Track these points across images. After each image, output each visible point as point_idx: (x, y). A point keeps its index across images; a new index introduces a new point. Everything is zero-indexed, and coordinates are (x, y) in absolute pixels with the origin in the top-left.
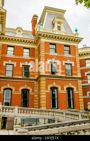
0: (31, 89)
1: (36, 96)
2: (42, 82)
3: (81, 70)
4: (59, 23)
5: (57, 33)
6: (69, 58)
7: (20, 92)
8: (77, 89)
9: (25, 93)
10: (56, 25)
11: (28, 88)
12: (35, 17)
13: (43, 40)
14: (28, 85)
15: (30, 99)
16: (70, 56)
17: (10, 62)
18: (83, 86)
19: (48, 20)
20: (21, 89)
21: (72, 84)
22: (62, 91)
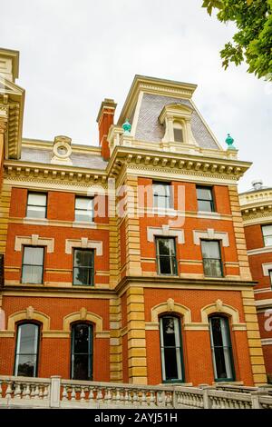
0: (99, 322)
1: (115, 342)
2: (132, 299)
3: (251, 259)
4: (178, 120)
5: (173, 150)
6: (213, 224)
7: (65, 333)
8: (242, 319)
9: (82, 332)
10: (171, 126)
11: (91, 317)
12: (109, 105)
14: (89, 309)
17: (35, 239)
18: (258, 308)
19: (145, 112)
20: (68, 320)
21: (226, 303)
22: (196, 324)
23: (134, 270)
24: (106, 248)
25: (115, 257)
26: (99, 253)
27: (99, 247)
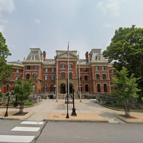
0: (89, 85)
1: (91, 87)
2: (94, 82)
3: (110, 75)
4: (99, 56)
5: (99, 62)
6: (104, 72)
7: (85, 86)
8: (108, 85)
9: (87, 86)
10: (98, 57)
11: (88, 84)
12: (87, 52)
13: (93, 65)
14: (87, 83)
15: (89, 88)
16: (105, 71)
18: (111, 82)
19: (94, 55)
20: (85, 85)
21: (106, 83)
22: (102, 85)
23: (94, 79)
24: (89, 75)
25: (90, 76)
26: (88, 76)
27: (88, 75)
